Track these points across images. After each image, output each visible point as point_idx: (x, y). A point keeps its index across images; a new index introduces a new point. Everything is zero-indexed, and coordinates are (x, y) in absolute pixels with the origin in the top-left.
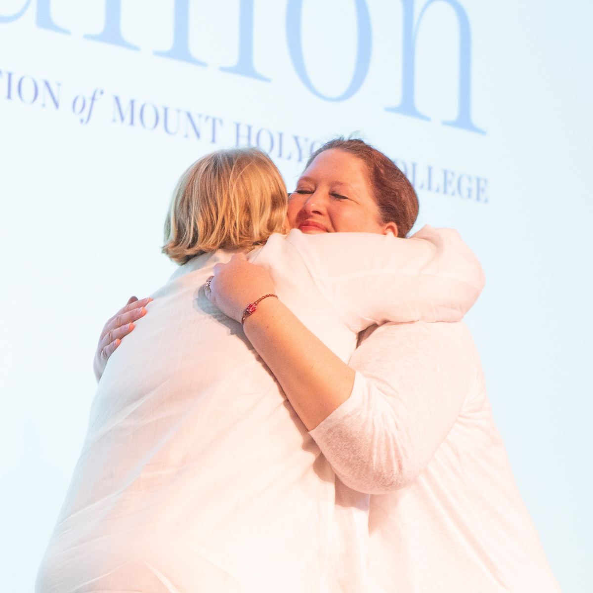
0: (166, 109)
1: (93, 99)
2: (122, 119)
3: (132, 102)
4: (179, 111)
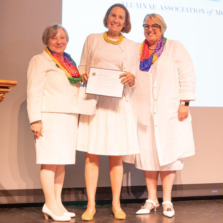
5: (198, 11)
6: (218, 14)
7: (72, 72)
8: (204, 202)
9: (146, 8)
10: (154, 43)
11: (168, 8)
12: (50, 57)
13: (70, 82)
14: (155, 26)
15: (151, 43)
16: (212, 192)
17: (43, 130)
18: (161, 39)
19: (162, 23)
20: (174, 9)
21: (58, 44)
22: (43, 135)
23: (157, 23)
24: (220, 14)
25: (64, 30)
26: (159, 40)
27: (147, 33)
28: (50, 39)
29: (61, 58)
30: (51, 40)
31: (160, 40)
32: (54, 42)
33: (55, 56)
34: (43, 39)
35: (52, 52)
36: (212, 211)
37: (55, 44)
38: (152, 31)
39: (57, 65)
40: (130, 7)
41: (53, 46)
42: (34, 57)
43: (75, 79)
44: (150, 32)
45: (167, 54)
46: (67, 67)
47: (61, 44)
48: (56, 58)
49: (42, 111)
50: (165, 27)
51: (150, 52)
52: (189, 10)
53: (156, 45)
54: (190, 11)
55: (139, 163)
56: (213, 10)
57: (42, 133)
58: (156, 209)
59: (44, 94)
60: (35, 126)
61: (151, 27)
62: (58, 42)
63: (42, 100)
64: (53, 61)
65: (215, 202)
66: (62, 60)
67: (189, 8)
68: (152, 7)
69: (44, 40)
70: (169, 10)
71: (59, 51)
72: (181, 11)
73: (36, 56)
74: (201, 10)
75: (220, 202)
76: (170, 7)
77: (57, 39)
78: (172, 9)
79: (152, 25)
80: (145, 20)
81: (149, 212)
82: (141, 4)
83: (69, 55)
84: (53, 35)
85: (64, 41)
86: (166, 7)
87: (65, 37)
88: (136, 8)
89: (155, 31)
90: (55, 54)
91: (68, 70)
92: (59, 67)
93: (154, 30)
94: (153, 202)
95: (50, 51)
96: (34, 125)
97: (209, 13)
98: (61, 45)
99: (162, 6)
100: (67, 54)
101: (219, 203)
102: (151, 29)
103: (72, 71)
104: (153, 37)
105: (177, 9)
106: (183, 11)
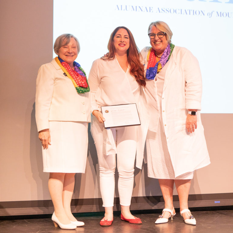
0: (228, 13)
1: (212, 13)
2: (219, 16)
3: (221, 13)
4: (231, 13)
5: (198, 13)
7: (80, 82)
8: (206, 213)
9: (142, 11)
11: (165, 11)
12: (59, 66)
14: (161, 34)
16: (214, 202)
17: (51, 138)
19: (168, 31)
20: (172, 11)
22: (51, 143)
23: (163, 31)
24: (221, 16)
25: (76, 39)
27: (154, 42)
28: (62, 47)
29: (69, 67)
31: (167, 48)
32: (65, 50)
33: (64, 65)
36: (211, 222)
37: (66, 52)
38: (158, 40)
39: (65, 74)
40: (125, 9)
41: (64, 54)
43: (82, 89)
44: (156, 41)
46: (74, 76)
47: (72, 53)
48: (65, 67)
49: (50, 120)
50: (171, 34)
52: (188, 12)
54: (189, 14)
55: (152, 171)
56: (214, 11)
57: (50, 142)
58: (173, 218)
59: (51, 102)
60: (43, 134)
61: (156, 35)
62: (69, 51)
63: (50, 109)
64: (61, 69)
65: (217, 213)
66: (70, 70)
67: (188, 10)
68: (148, 10)
69: (56, 48)
71: (69, 59)
72: (179, 13)
73: (44, 65)
74: (200, 12)
75: (223, 213)
76: (167, 10)
78: (169, 11)
79: (158, 34)
80: (149, 29)
81: (167, 220)
82: (136, 7)
84: (65, 43)
85: (75, 50)
86: (163, 9)
87: (77, 47)
88: (132, 11)
89: (162, 39)
90: (64, 62)
91: (75, 79)
92: (66, 76)
93: (160, 38)
94: (170, 211)
96: (41, 133)
97: (209, 14)
98: (72, 54)
99: (159, 9)
102: (157, 38)
105: (175, 11)
106: (181, 13)
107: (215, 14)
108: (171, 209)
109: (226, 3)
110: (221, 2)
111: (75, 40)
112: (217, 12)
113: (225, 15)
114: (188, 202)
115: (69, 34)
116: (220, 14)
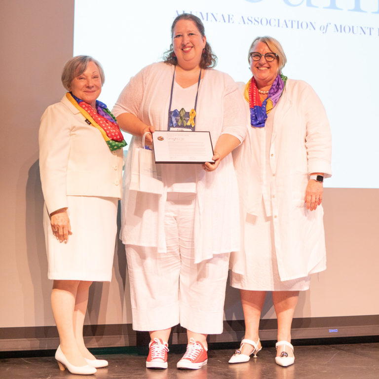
0: (353, 27)
1: (327, 26)
3: (341, 26)
4: (357, 27)
5: (304, 25)
6: (337, 31)
9: (216, 20)
10: (265, 82)
11: (253, 21)
12: (76, 107)
13: (110, 147)
14: (270, 56)
15: (262, 83)
16: (329, 331)
18: (277, 77)
20: (264, 22)
21: (88, 87)
24: (341, 31)
25: (97, 64)
26: (274, 79)
27: (256, 67)
30: (76, 80)
31: (277, 79)
32: (82, 83)
33: (84, 106)
34: (63, 78)
35: (79, 99)
36: (326, 363)
37: (84, 87)
38: (265, 64)
39: (87, 120)
41: (81, 90)
42: (49, 107)
43: (117, 143)
44: (261, 65)
45: (290, 102)
46: (103, 124)
47: (93, 87)
48: (86, 109)
49: (68, 194)
51: (262, 98)
52: (289, 24)
53: (269, 87)
54: (291, 27)
56: (330, 24)
58: (257, 355)
61: (263, 57)
62: (88, 84)
63: (66, 176)
64: (80, 114)
65: (333, 349)
66: (95, 113)
67: (289, 21)
68: (227, 19)
70: (254, 24)
72: (275, 26)
73: (53, 106)
74: (309, 24)
75: (342, 348)
76: (257, 19)
77: (86, 78)
78: (260, 22)
79: (266, 55)
81: (247, 358)
82: (207, 14)
83: (106, 106)
85: (98, 82)
86: (250, 19)
87: (100, 77)
89: (270, 63)
90: (83, 103)
91: (105, 128)
94: (253, 343)
95: (75, 98)
97: (322, 28)
98: (93, 89)
99: (244, 18)
100: (102, 104)
101: (340, 349)
103: (112, 131)
104: (266, 74)
105: (269, 22)
106: (279, 26)
107: (331, 28)
108: (255, 341)
109: (349, 10)
110: (342, 9)
111: (96, 66)
112: (335, 25)
113: (347, 29)
114: (291, 330)
115: (86, 57)
116: (341, 29)
